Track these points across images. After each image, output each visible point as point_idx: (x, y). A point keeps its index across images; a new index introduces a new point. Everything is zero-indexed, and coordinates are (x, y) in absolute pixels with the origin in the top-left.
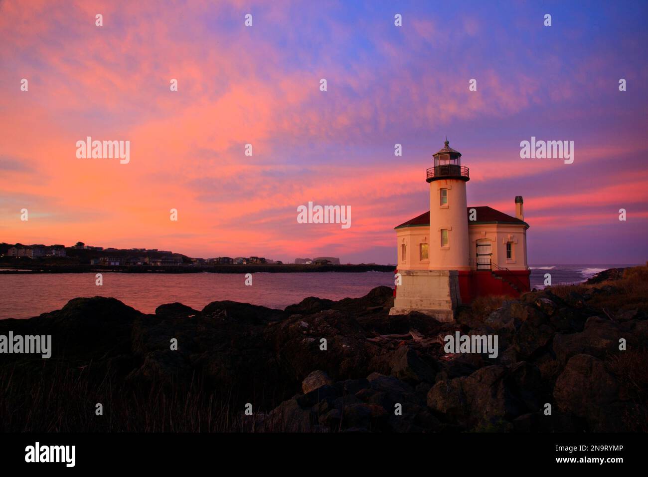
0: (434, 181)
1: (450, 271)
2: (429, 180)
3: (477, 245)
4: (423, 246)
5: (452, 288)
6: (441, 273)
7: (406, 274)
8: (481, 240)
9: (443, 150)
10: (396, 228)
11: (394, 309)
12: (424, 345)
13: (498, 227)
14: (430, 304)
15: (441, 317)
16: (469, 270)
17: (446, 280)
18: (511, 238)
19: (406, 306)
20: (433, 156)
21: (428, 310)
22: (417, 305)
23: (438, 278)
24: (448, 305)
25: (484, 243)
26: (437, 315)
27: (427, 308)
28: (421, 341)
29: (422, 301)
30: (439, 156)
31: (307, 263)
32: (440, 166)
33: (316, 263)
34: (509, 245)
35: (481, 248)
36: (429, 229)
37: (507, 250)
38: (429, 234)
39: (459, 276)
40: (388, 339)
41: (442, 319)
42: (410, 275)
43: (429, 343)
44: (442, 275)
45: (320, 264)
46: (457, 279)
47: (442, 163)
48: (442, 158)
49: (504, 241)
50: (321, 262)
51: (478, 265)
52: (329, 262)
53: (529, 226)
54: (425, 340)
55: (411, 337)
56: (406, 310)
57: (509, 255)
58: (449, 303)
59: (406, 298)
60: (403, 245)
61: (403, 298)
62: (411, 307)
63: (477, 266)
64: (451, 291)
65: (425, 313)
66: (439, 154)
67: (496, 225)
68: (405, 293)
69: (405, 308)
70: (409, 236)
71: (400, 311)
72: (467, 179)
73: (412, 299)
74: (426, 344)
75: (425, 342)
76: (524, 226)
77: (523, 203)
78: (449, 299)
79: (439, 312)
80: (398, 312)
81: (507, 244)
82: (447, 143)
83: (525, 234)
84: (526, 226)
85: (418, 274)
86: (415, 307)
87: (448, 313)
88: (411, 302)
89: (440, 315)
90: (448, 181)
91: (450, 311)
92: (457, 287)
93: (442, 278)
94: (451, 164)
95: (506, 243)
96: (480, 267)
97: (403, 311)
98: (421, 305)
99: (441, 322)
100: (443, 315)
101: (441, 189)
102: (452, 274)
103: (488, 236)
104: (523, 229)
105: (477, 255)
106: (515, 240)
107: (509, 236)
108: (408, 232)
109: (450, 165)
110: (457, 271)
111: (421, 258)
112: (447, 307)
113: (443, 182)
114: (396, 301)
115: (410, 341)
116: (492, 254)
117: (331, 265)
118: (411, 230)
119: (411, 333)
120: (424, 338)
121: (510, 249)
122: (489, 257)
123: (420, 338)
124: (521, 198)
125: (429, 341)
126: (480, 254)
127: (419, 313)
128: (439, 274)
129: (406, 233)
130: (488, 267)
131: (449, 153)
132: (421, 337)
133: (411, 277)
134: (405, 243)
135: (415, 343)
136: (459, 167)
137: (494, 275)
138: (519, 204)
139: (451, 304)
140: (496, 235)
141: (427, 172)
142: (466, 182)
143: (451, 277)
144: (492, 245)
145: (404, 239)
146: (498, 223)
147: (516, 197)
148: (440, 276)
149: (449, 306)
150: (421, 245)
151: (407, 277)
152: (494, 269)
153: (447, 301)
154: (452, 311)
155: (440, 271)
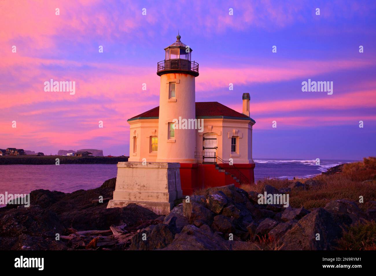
0: (164, 75)
1: (169, 164)
2: (160, 74)
3: (204, 139)
4: (153, 139)
5: (171, 181)
6: (160, 165)
7: (126, 166)
8: (207, 134)
9: (174, 44)
10: (129, 120)
11: (112, 202)
12: (121, 241)
13: (223, 121)
14: (148, 196)
15: (158, 210)
16: (195, 162)
17: (164, 172)
18: (236, 133)
19: (125, 198)
20: (165, 49)
21: (145, 203)
22: (135, 197)
23: (157, 170)
24: (165, 197)
25: (211, 137)
26: (154, 207)
27: (145, 201)
28: (120, 237)
29: (140, 193)
30: (170, 49)
31: (68, 154)
32: (170, 60)
33: (77, 155)
34: (234, 140)
35: (207, 142)
36: (158, 122)
37: (232, 144)
38: (158, 127)
39: (180, 168)
40: (83, 236)
41: (159, 212)
42: (130, 167)
43: (127, 239)
44: (160, 167)
45: (81, 155)
46: (178, 171)
47: (174, 57)
48: (173, 53)
49: (229, 136)
50: (82, 154)
51: (204, 157)
52: (90, 153)
53: (255, 122)
54: (124, 236)
55: (111, 233)
56: (124, 203)
57: (234, 149)
58: (167, 195)
59: (125, 190)
60: (135, 138)
61: (122, 190)
62: (130, 199)
63: (204, 159)
64: (169, 183)
65: (143, 205)
66: (170, 47)
67: (222, 119)
68: (124, 185)
69: (123, 200)
70: (140, 129)
71: (118, 203)
72: (197, 74)
73: (131, 191)
74: (125, 240)
75: (124, 238)
76: (249, 121)
77: (250, 100)
78: (167, 191)
79: (156, 204)
80: (116, 204)
81: (232, 139)
82: (179, 38)
83: (250, 130)
84: (253, 122)
85: (138, 166)
86: (133, 200)
87: (165, 205)
88: (129, 194)
89: (157, 207)
90: (177, 75)
91: (167, 203)
92: (177, 179)
93: (161, 170)
94: (181, 58)
95: (231, 137)
96: (206, 160)
97: (122, 203)
98: (139, 198)
99: (158, 214)
100: (160, 207)
101: (170, 83)
102: (171, 167)
103: (214, 131)
104: (247, 124)
105: (204, 148)
106: (240, 135)
107: (234, 131)
108: (139, 125)
109: (180, 60)
110: (178, 163)
111: (151, 150)
112: (164, 199)
113: (172, 75)
114: (115, 193)
115: (109, 237)
116: (217, 147)
117: (92, 156)
118: (142, 122)
119: (111, 228)
120: (123, 234)
121: (235, 143)
122: (214, 150)
123: (120, 234)
124: (248, 94)
125: (127, 236)
126: (207, 147)
127: (137, 205)
128: (157, 166)
129: (137, 125)
130: (213, 160)
131: (180, 47)
132: (120, 232)
133: (131, 169)
134: (136, 136)
135: (114, 239)
136: (190, 62)
137: (218, 168)
138: (246, 100)
139: (168, 197)
140: (221, 129)
141: (158, 65)
142: (195, 77)
143: (169, 169)
144: (217, 139)
145: (135, 132)
146: (224, 118)
147: (244, 94)
148: (159, 168)
149: (167, 198)
150: (151, 137)
151: (127, 169)
152: (219, 162)
153: (164, 194)
154: (169, 204)
155: (159, 163)
